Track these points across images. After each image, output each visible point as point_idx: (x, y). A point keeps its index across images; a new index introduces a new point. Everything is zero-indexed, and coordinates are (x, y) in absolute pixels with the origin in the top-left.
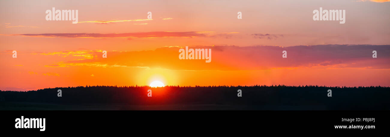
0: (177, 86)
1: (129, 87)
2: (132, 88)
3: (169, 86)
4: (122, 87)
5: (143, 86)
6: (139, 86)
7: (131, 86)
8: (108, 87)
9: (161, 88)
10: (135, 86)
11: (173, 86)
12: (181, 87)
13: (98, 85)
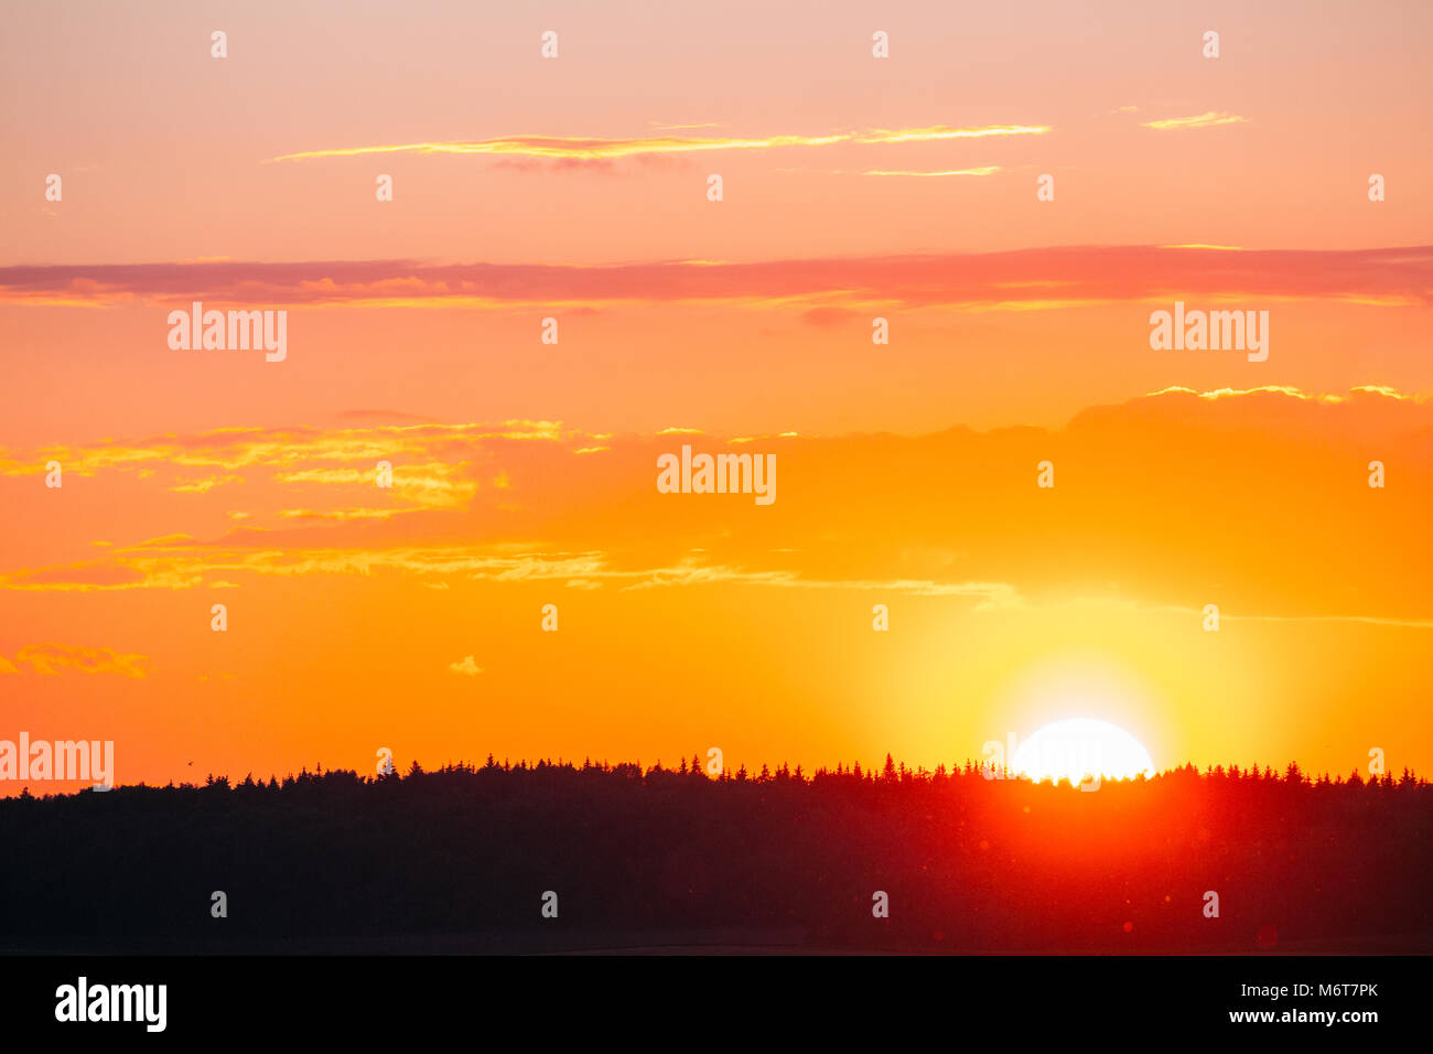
0: (1282, 773)
1: (821, 775)
2: (843, 788)
3: (1203, 771)
4: (753, 773)
5: (949, 772)
6: (913, 768)
7: (832, 769)
8: (593, 773)
9: (1126, 782)
10: (874, 767)
11: (1245, 767)
12: (1324, 785)
13: (500, 760)
